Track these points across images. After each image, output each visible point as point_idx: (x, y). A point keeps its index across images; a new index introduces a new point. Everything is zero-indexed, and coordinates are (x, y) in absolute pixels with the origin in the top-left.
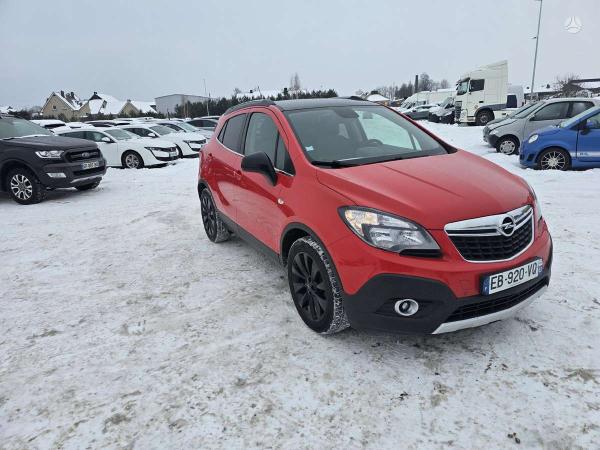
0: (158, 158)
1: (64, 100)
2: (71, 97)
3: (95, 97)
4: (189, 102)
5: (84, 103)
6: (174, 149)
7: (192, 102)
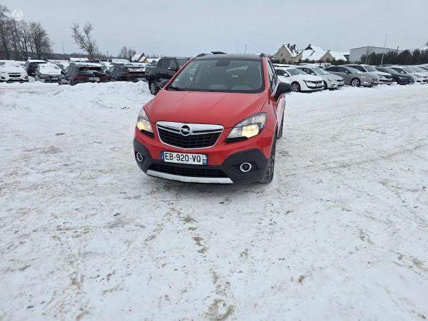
0: (309, 87)
1: (289, 50)
2: (293, 48)
3: (309, 48)
4: (374, 53)
5: (300, 52)
6: (321, 82)
7: (376, 53)
